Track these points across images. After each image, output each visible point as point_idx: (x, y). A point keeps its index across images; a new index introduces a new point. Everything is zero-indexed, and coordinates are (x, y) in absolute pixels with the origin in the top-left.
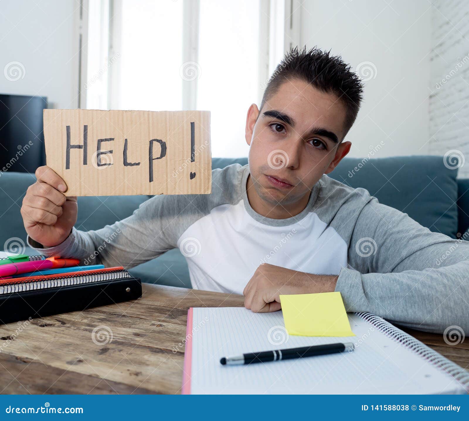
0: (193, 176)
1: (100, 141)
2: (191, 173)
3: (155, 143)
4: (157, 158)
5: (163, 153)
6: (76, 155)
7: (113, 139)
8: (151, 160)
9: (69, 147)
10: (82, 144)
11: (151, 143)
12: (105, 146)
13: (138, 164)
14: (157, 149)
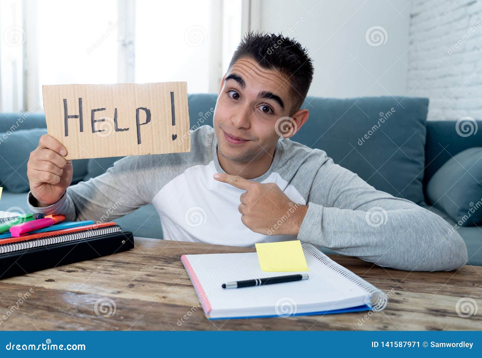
0: (174, 137)
1: (93, 111)
2: (173, 135)
3: (141, 111)
4: (144, 124)
5: (148, 120)
6: (73, 123)
7: (105, 109)
8: (138, 125)
9: (67, 117)
10: (78, 114)
11: (137, 111)
12: (98, 116)
13: (127, 129)
14: (143, 115)
